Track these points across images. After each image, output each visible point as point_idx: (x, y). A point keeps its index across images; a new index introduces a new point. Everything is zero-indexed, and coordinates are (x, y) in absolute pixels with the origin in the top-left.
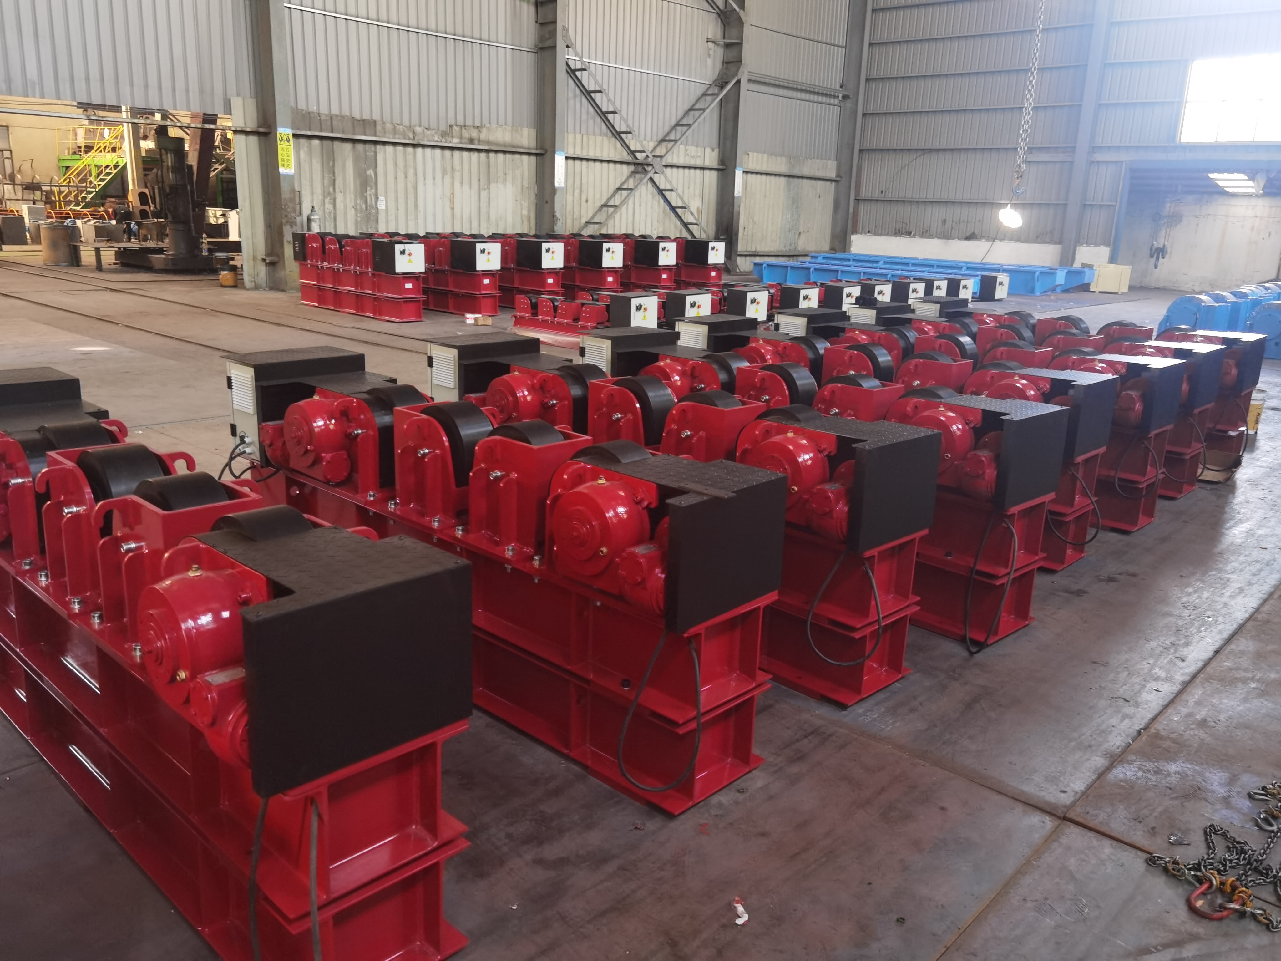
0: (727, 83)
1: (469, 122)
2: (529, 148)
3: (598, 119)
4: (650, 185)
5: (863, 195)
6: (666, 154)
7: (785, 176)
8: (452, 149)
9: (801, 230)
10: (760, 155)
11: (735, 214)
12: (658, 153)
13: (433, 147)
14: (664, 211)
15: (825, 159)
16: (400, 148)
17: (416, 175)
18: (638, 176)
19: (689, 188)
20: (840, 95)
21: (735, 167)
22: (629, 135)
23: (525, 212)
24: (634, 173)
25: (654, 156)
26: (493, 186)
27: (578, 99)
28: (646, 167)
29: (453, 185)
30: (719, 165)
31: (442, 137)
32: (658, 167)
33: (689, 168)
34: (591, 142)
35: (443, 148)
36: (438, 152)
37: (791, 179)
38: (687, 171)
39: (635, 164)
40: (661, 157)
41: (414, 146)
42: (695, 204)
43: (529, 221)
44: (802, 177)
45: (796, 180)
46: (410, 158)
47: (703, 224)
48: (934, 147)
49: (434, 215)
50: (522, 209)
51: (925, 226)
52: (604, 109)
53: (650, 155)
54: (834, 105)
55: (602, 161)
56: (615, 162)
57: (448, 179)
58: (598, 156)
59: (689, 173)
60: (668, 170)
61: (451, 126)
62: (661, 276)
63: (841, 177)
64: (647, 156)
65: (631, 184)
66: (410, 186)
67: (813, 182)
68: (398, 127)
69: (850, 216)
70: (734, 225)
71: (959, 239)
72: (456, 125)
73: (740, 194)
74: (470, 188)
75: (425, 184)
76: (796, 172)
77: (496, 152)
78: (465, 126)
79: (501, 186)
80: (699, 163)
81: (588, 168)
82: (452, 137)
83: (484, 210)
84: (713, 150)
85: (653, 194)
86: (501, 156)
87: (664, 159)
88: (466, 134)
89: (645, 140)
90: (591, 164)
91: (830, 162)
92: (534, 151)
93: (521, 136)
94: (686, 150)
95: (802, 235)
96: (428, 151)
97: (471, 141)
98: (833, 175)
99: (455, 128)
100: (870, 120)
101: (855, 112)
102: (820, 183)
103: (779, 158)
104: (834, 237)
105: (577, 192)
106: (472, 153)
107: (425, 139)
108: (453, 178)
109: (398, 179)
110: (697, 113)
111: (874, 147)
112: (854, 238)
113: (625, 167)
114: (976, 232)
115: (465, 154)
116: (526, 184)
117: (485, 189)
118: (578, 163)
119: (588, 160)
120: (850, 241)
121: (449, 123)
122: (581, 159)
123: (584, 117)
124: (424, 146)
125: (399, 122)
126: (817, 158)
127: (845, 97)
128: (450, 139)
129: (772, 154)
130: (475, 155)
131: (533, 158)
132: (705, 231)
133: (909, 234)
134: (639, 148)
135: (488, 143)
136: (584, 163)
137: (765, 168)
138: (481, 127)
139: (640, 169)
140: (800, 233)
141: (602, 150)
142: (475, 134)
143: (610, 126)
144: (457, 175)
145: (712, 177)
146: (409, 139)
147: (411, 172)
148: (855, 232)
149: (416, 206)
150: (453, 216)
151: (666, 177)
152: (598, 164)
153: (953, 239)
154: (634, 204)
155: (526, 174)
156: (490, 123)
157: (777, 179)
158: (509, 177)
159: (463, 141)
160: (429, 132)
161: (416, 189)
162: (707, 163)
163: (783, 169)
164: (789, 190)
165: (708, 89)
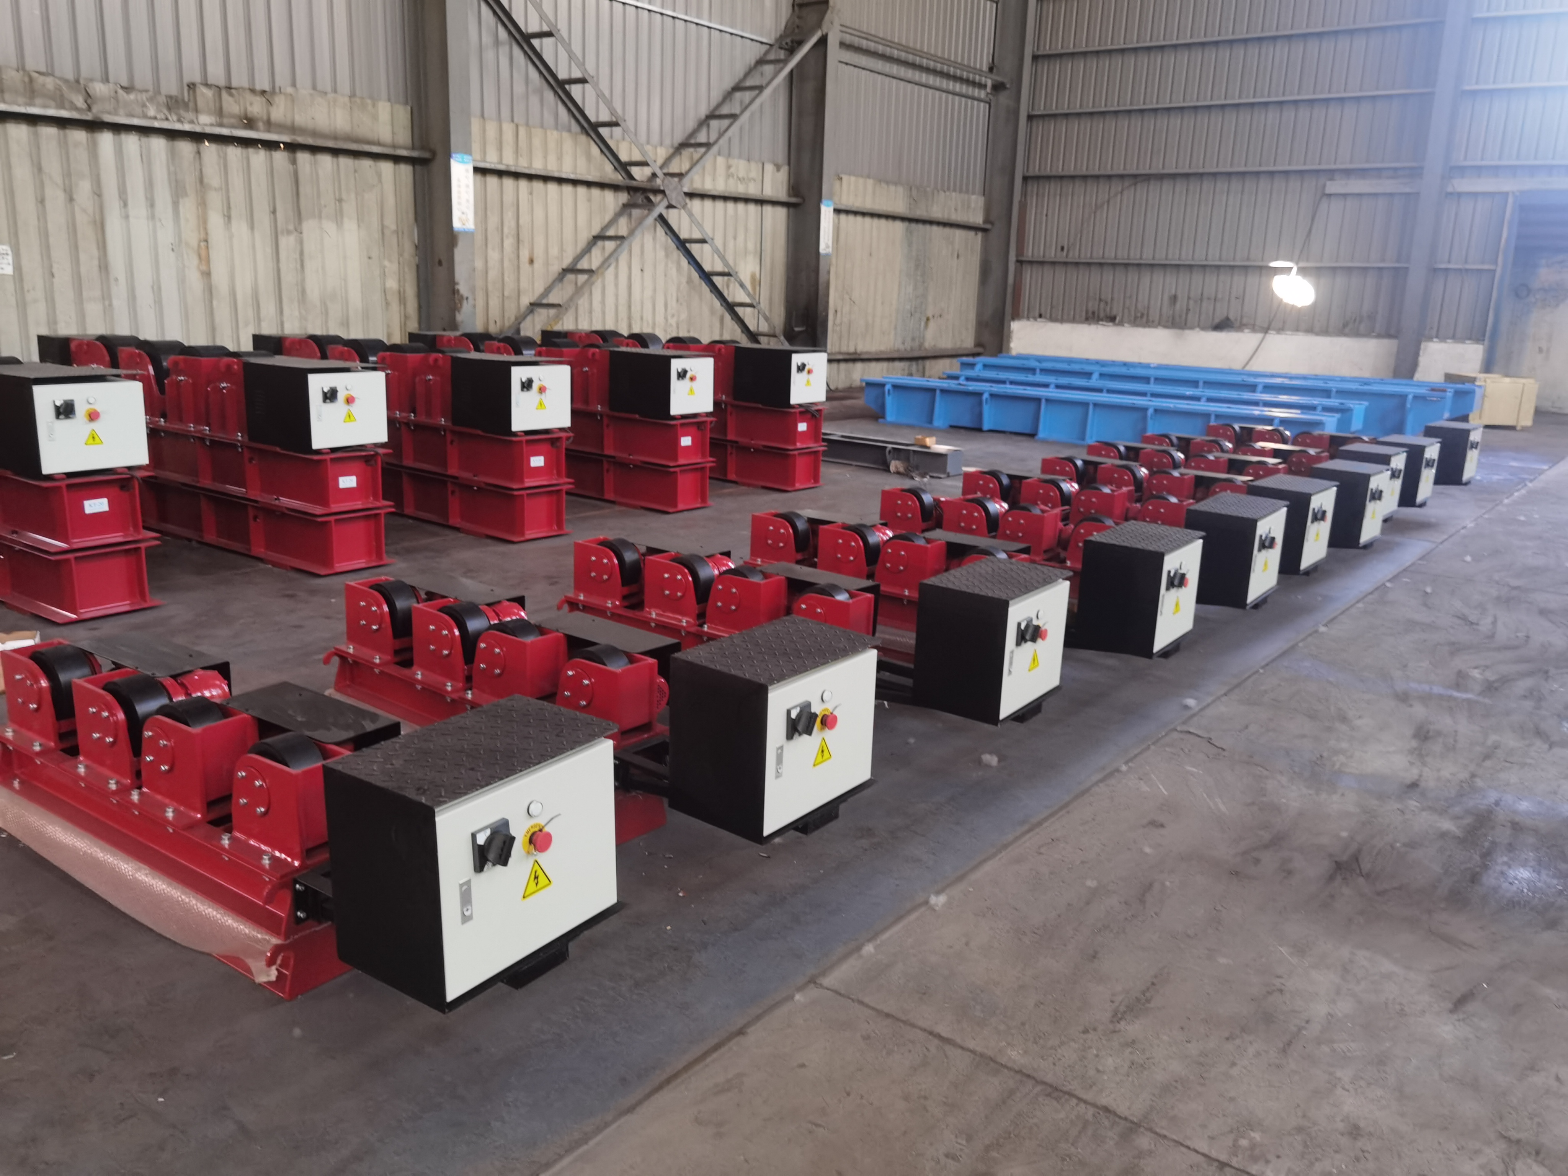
0: (800, 43)
1: (239, 79)
2: (394, 146)
3: (549, 95)
4: (660, 231)
5: (1029, 253)
6: (690, 170)
7: (903, 219)
8: (197, 137)
9: (930, 314)
10: (861, 181)
11: (821, 287)
12: (674, 168)
13: (145, 131)
14: (690, 281)
15: (967, 192)
16: (49, 132)
17: (98, 193)
18: (636, 212)
19: (735, 238)
20: (989, 83)
21: (819, 200)
22: (615, 129)
23: (392, 284)
24: (627, 206)
25: (665, 174)
26: (309, 226)
27: (504, 51)
28: (652, 197)
29: (203, 221)
30: (789, 196)
31: (169, 109)
32: (674, 196)
33: (736, 199)
34: (537, 142)
35: (172, 135)
36: (158, 144)
37: (913, 226)
38: (730, 205)
39: (632, 190)
40: (680, 175)
41: (94, 126)
42: (747, 269)
43: (402, 300)
44: (931, 222)
45: (920, 227)
46: (80, 156)
47: (764, 305)
48: (1154, 171)
49: (157, 289)
50: (383, 275)
51: (1140, 306)
52: (562, 75)
53: (659, 173)
54: (979, 100)
55: (560, 181)
56: (589, 184)
57: (188, 206)
58: (553, 169)
59: (736, 211)
60: (696, 204)
61: (192, 86)
62: (678, 441)
63: (992, 223)
64: (654, 175)
65: (622, 227)
66: (82, 219)
67: (948, 231)
68: (41, 79)
69: (1010, 290)
70: (821, 307)
71: (1203, 328)
72: (206, 85)
73: (830, 250)
74: (252, 227)
75: (127, 217)
76: (920, 213)
77: (314, 150)
78: (229, 88)
79: (330, 226)
80: (753, 190)
81: (531, 193)
82: (196, 111)
83: (289, 278)
84: (778, 168)
85: (666, 249)
86: (326, 160)
87: (686, 180)
88: (232, 106)
89: (648, 143)
90: (538, 185)
91: (974, 197)
92: (404, 153)
93: (375, 118)
94: (729, 167)
95: (932, 324)
96: (131, 141)
97: (250, 123)
98: (978, 219)
99: (202, 90)
100: (1039, 127)
101: (1016, 112)
102: (959, 233)
103: (892, 188)
104: (981, 325)
105: (509, 243)
106: (251, 150)
107: (121, 112)
108: (203, 204)
109: (48, 204)
110: (747, 95)
111: (1048, 172)
112: (1015, 326)
113: (609, 195)
114: (1231, 317)
115: (234, 152)
116: (391, 222)
117: (289, 232)
118: (508, 182)
119: (530, 177)
120: (1010, 332)
121: (187, 79)
122: (517, 175)
123: (519, 88)
124: (118, 128)
125: (43, 69)
126: (955, 190)
127: (998, 87)
128: (190, 115)
129: (881, 180)
130: (259, 157)
131: (406, 170)
132: (767, 319)
133: (1112, 319)
134: (637, 157)
135: (293, 129)
136: (523, 184)
137: (869, 205)
138: (273, 92)
139: (640, 199)
140: (928, 319)
141: (560, 158)
142: (256, 107)
143: (576, 111)
144: (215, 199)
145: (777, 218)
146: (77, 109)
147: (84, 188)
148: (1016, 316)
149: (104, 267)
150: (209, 290)
151: (691, 215)
152: (552, 187)
153: (1192, 328)
154: (630, 268)
155: (390, 200)
156: (294, 85)
157: (890, 224)
158: (350, 208)
159: (226, 121)
160: (132, 96)
161: (100, 226)
162: (769, 192)
163: (899, 206)
164: (910, 245)
165: (767, 53)
